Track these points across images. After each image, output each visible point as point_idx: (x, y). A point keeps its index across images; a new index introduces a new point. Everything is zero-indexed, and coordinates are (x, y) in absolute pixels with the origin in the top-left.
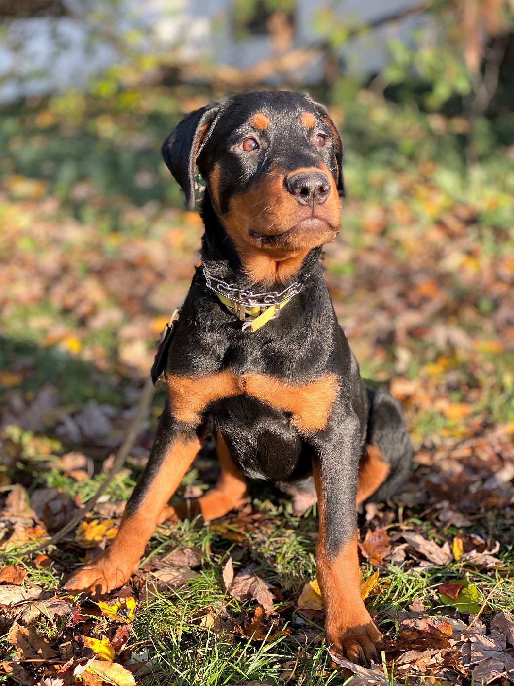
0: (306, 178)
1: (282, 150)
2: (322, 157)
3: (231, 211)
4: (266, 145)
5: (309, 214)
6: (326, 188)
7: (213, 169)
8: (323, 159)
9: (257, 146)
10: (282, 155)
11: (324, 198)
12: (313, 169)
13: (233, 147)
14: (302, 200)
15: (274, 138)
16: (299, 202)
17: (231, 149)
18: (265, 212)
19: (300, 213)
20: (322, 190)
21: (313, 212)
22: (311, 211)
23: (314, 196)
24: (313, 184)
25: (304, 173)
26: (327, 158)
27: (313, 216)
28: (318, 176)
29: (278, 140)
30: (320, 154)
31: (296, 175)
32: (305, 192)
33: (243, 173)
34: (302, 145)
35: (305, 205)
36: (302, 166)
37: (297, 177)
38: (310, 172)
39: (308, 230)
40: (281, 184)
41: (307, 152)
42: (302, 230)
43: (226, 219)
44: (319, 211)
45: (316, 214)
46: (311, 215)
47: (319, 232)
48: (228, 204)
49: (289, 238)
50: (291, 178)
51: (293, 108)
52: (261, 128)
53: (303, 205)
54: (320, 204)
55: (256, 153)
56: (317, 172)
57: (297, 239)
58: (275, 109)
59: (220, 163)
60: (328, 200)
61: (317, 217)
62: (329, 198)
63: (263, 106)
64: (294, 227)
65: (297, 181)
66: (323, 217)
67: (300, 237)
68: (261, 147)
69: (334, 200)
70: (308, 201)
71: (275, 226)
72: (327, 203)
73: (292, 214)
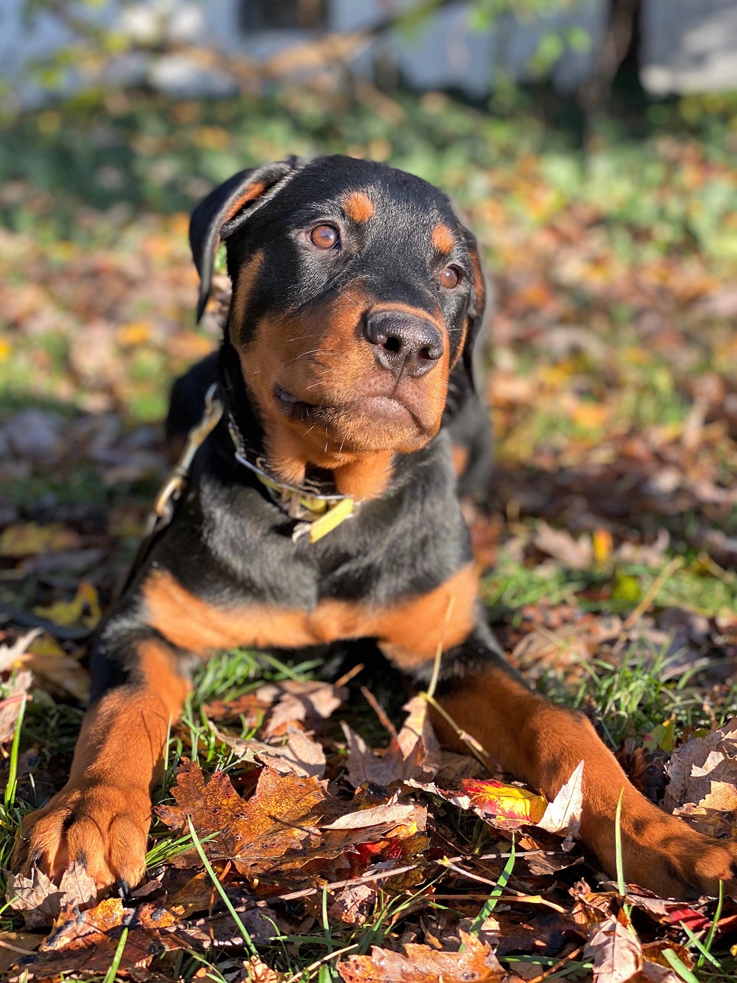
0: (405, 323)
1: (380, 264)
2: (443, 304)
3: (255, 342)
4: (355, 248)
5: (388, 387)
6: (435, 352)
7: (251, 260)
8: (443, 307)
9: (338, 245)
10: (377, 273)
11: (424, 369)
12: (422, 313)
13: (296, 231)
14: (384, 360)
15: (375, 241)
16: (378, 361)
17: (292, 235)
18: (311, 358)
19: (373, 381)
20: (425, 353)
21: (396, 387)
22: (394, 383)
23: (408, 358)
24: (413, 337)
25: (404, 312)
26: (451, 308)
27: (394, 395)
28: (426, 325)
29: (378, 249)
30: (442, 298)
31: (388, 311)
32: (394, 345)
33: (296, 282)
34: (416, 271)
35: (387, 370)
36: (404, 301)
37: (388, 314)
38: (415, 315)
39: (375, 415)
40: (355, 318)
41: (421, 284)
42: (366, 411)
43: (245, 352)
44: (407, 388)
45: (400, 392)
46: (390, 392)
47: (396, 425)
48: (255, 328)
49: (338, 418)
50: (376, 313)
51: (425, 208)
52: (357, 218)
53: (382, 368)
54: (413, 377)
55: (332, 255)
56: (427, 320)
57: (351, 425)
58: (392, 196)
59: (266, 253)
60: (428, 376)
61: (400, 399)
62: (432, 372)
63: (372, 182)
64: (352, 403)
65: (386, 321)
66: (411, 402)
67: (359, 422)
68: (344, 248)
69: (440, 379)
70: (395, 364)
71: (320, 387)
72: (426, 379)
73: (357, 377)
